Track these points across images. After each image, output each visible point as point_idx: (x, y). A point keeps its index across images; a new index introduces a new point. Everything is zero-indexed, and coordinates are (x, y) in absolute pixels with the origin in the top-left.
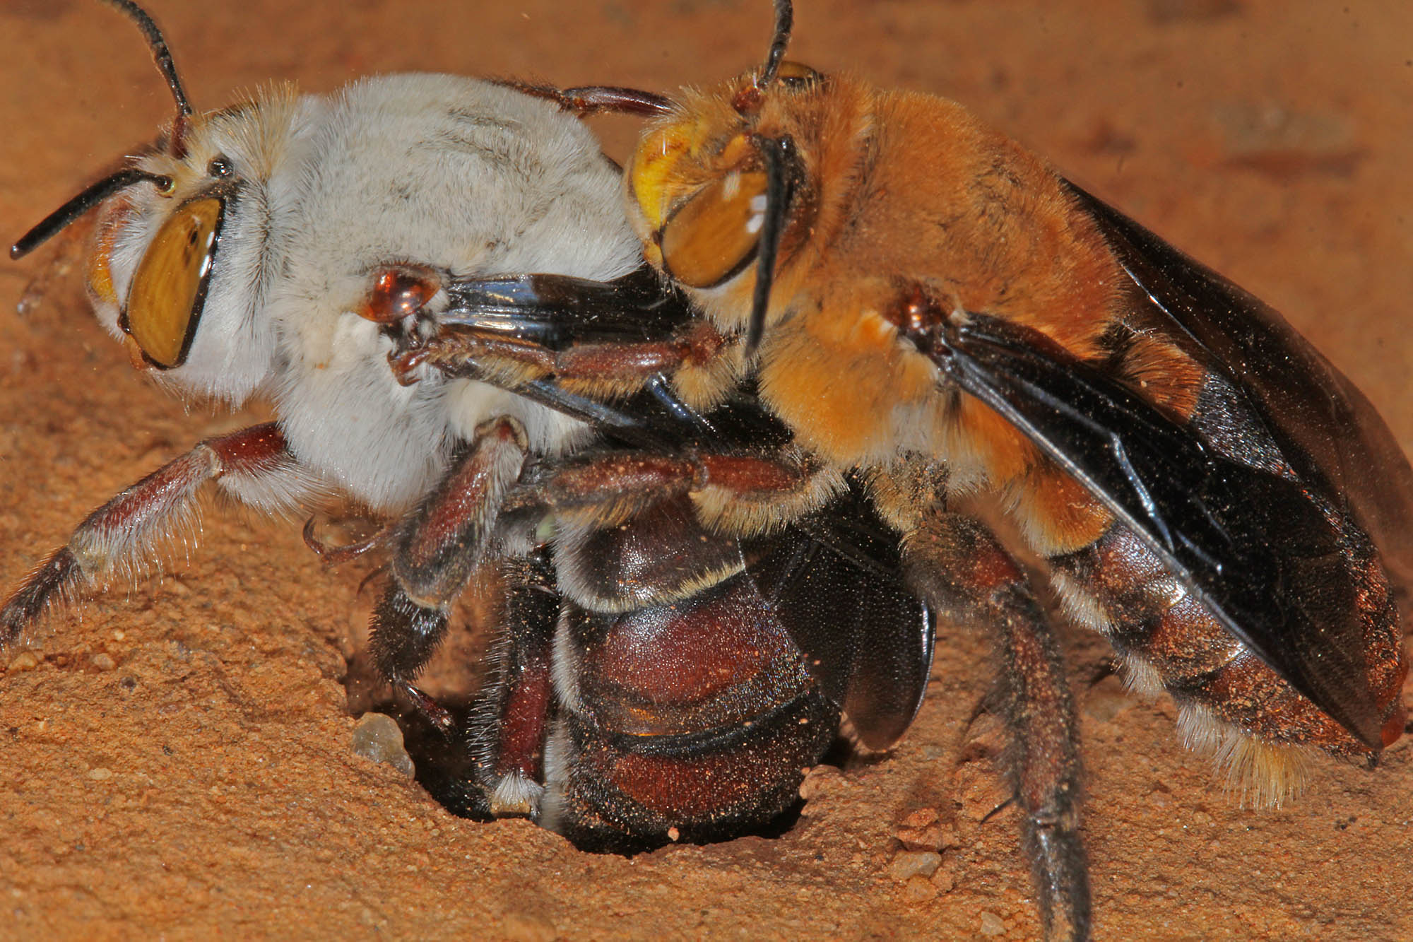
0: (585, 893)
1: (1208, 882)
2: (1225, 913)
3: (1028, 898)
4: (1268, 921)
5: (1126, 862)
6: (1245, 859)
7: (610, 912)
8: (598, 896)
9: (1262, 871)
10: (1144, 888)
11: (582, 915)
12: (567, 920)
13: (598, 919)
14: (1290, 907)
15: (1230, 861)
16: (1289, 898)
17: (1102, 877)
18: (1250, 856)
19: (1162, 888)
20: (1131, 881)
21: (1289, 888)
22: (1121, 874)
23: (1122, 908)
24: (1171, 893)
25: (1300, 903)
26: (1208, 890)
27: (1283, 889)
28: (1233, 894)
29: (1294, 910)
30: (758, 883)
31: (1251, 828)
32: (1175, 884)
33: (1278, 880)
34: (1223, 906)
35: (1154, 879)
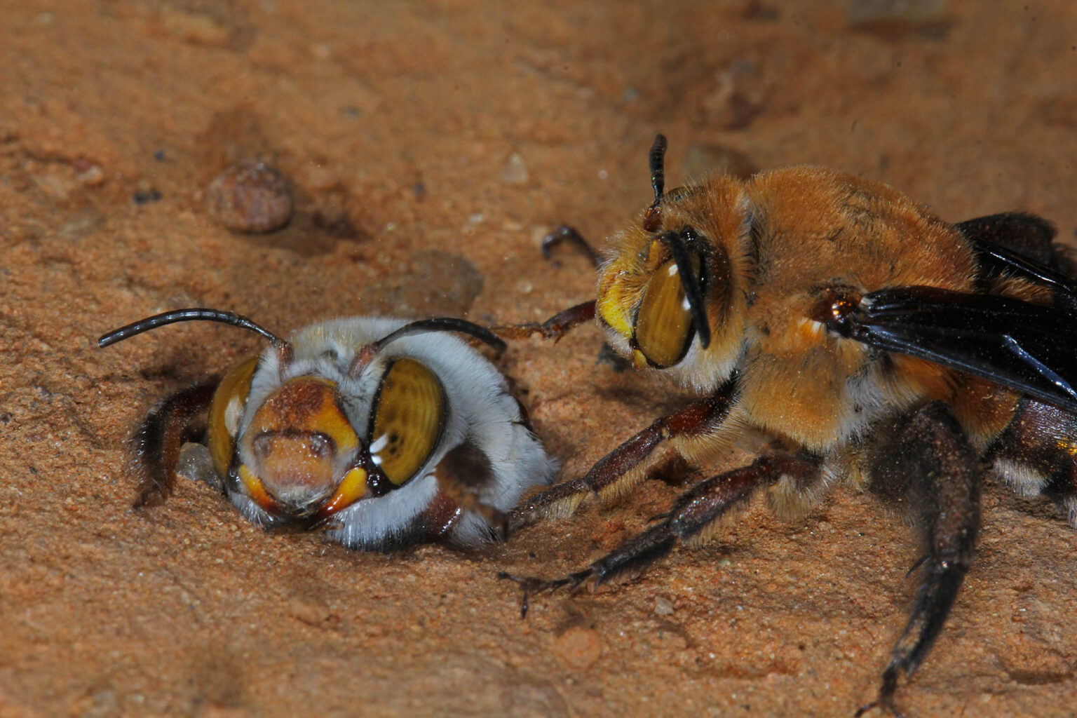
0: (352, 581)
1: (829, 575)
2: (842, 599)
3: (691, 586)
4: (875, 606)
5: (766, 559)
6: (858, 558)
7: (371, 596)
8: (362, 583)
9: (870, 567)
10: (779, 579)
11: (349, 597)
12: (338, 601)
13: (362, 600)
14: (892, 595)
15: (846, 559)
16: (890, 588)
17: (748, 571)
18: (861, 555)
19: (793, 580)
20: (770, 574)
21: (891, 580)
22: (762, 569)
23: (763, 594)
24: (801, 584)
25: (899, 591)
26: (829, 581)
27: (887, 581)
28: (849, 584)
29: (894, 596)
30: (484, 574)
31: (862, 534)
32: (804, 577)
33: (882, 573)
34: (840, 594)
35: (788, 572)
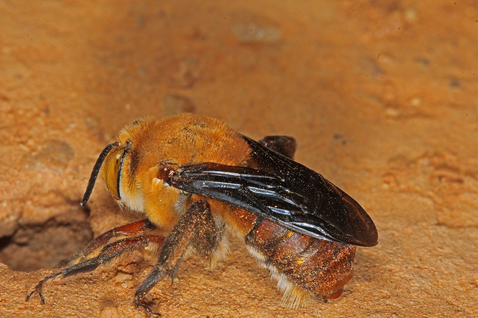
0: (12, 284)
1: (221, 286)
2: (226, 296)
3: (160, 290)
4: (241, 299)
5: (194, 278)
6: (234, 278)
9: (239, 282)
10: (199, 287)
14: (248, 295)
15: (229, 279)
16: (248, 292)
17: (185, 283)
19: (205, 287)
20: (195, 285)
21: (248, 288)
22: (192, 282)
23: (192, 294)
24: (209, 289)
25: (251, 293)
26: (221, 288)
27: (246, 289)
28: (229, 290)
29: (249, 296)
30: (70, 282)
31: (236, 268)
32: (210, 286)
33: (244, 285)
34: (226, 294)
35: (203, 284)
